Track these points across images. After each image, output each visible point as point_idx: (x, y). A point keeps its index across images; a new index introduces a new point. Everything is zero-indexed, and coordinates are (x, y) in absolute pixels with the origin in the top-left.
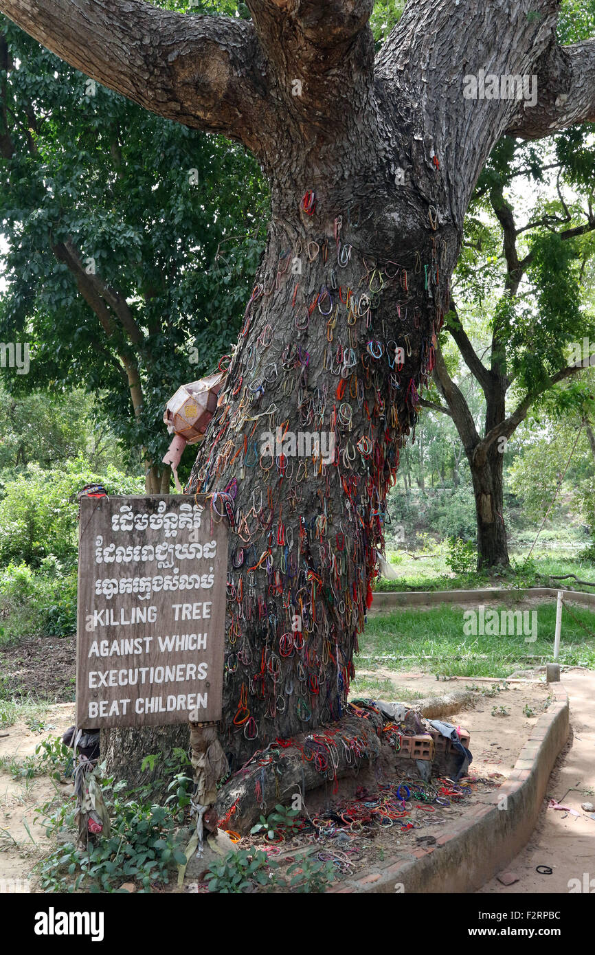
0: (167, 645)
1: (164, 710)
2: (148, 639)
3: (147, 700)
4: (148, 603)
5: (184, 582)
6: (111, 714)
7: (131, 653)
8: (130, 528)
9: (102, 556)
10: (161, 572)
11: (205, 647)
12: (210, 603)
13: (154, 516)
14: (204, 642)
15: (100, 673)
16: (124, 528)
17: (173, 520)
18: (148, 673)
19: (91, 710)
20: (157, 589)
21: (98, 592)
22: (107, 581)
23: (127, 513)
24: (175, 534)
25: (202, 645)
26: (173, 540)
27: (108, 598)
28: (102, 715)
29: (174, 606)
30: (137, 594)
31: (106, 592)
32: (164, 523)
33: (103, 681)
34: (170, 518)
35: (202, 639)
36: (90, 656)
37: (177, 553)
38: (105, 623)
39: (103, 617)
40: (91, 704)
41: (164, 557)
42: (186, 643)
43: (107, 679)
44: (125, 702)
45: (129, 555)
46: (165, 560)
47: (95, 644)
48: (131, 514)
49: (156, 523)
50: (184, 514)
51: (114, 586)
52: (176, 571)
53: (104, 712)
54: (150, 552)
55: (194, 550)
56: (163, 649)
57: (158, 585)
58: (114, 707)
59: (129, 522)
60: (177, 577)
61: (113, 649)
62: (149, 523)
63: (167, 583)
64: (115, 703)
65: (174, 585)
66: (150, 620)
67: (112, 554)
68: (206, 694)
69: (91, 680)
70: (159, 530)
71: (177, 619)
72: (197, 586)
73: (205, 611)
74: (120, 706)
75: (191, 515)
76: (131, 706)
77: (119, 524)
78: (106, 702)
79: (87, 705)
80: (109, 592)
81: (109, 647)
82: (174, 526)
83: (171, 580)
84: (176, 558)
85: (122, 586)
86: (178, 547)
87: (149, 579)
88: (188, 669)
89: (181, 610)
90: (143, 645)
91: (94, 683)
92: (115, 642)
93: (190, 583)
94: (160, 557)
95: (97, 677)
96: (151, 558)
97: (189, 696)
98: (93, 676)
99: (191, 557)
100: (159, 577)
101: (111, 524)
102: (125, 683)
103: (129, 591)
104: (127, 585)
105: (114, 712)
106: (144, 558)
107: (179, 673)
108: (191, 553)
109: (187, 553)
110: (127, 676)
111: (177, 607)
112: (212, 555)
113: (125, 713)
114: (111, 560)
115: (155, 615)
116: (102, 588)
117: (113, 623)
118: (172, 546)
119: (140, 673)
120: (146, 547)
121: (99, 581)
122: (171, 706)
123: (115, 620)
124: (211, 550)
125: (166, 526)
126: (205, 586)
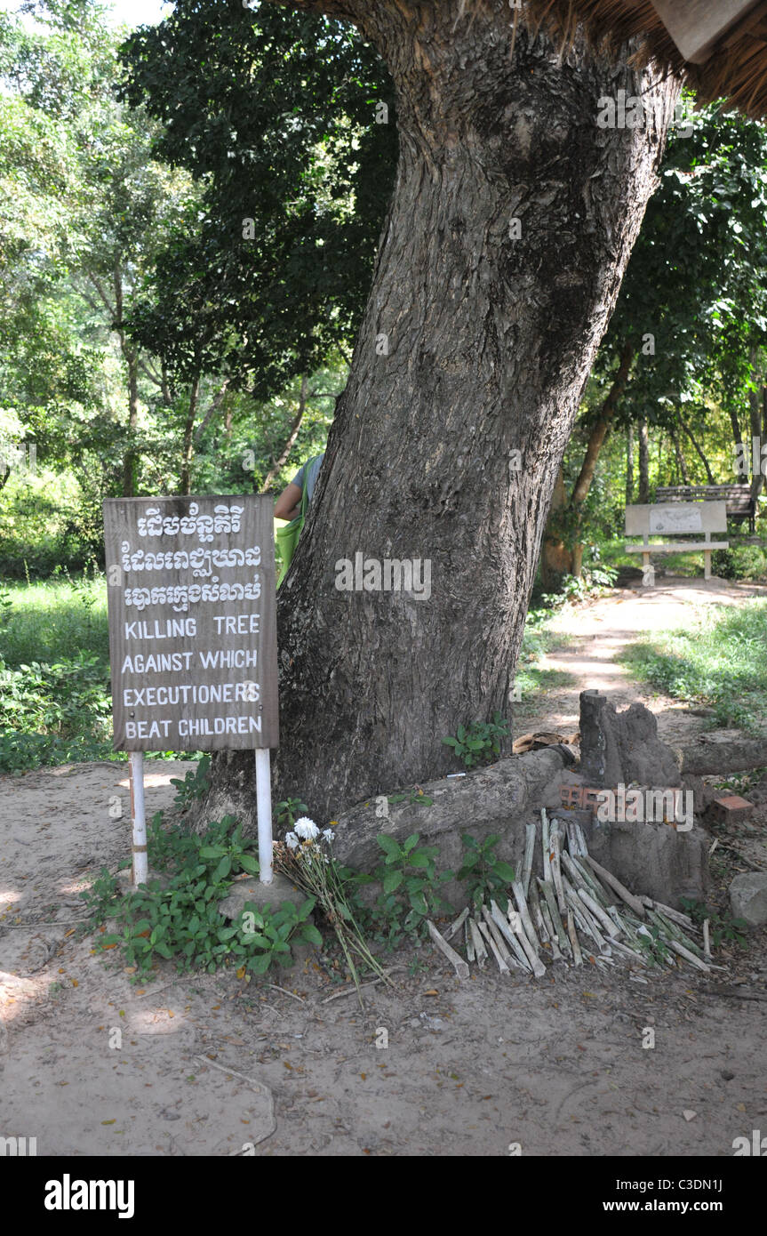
0: (209, 661)
1: (212, 733)
2: (188, 655)
3: (191, 722)
4: (186, 615)
5: (225, 592)
6: (151, 736)
7: (169, 669)
8: (159, 533)
9: (131, 563)
10: (197, 580)
11: (255, 664)
12: (258, 616)
13: (185, 519)
14: (254, 659)
15: (136, 691)
16: (153, 533)
17: (207, 523)
18: (190, 692)
19: (128, 730)
20: (194, 600)
21: (128, 602)
22: (137, 590)
23: (155, 516)
24: (211, 539)
25: (251, 662)
26: (209, 546)
27: (140, 608)
28: (141, 737)
29: (215, 618)
30: (171, 605)
31: (137, 602)
32: (198, 527)
33: (139, 699)
34: (204, 521)
35: (251, 656)
36: (123, 671)
37: (214, 559)
38: (138, 635)
39: (136, 629)
40: (127, 724)
41: (201, 564)
42: (231, 659)
43: (144, 698)
44: (166, 723)
45: (160, 562)
46: (201, 569)
47: (128, 659)
48: (160, 517)
49: (188, 527)
50: (220, 517)
51: (146, 596)
52: (215, 579)
53: (143, 733)
54: (183, 559)
55: (234, 557)
56: (205, 665)
57: (195, 595)
58: (155, 727)
59: (157, 527)
60: (216, 586)
61: (148, 665)
62: (181, 527)
63: (207, 594)
64: (155, 724)
65: (215, 595)
66: (189, 634)
67: (141, 561)
68: (259, 718)
69: (126, 698)
70: (191, 535)
71: (219, 632)
72: (241, 597)
73: (253, 624)
74: (161, 727)
75: (228, 517)
76: (173, 728)
77: (147, 528)
78: (145, 723)
79: (123, 724)
80: (139, 603)
81: (145, 662)
82: (209, 530)
83: (210, 590)
84: (214, 567)
85: (154, 595)
86: (216, 552)
87: (185, 588)
88: (237, 689)
89: (223, 622)
90: (183, 660)
91: (129, 701)
92: (151, 658)
93: (233, 593)
94: (194, 564)
95: (132, 696)
96: (185, 566)
97: (240, 719)
98: (128, 694)
99: (232, 564)
100: (196, 586)
101: (137, 528)
102: (165, 702)
103: (162, 601)
104: (159, 595)
105: (155, 734)
106: (177, 566)
107: (226, 693)
108: (231, 559)
109: (228, 559)
110: (167, 695)
111: (219, 619)
112: (257, 562)
113: (166, 735)
114: (140, 567)
115: (194, 628)
116: (132, 598)
117: (147, 637)
118: (209, 552)
119: (181, 692)
120: (178, 553)
121: (129, 590)
122: (219, 729)
123: (148, 634)
124: (254, 557)
125: (200, 531)
126: (249, 596)
